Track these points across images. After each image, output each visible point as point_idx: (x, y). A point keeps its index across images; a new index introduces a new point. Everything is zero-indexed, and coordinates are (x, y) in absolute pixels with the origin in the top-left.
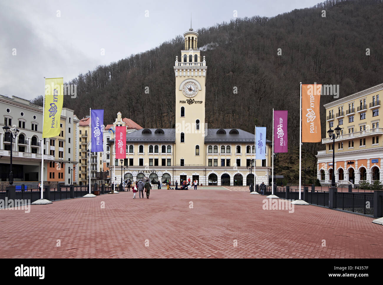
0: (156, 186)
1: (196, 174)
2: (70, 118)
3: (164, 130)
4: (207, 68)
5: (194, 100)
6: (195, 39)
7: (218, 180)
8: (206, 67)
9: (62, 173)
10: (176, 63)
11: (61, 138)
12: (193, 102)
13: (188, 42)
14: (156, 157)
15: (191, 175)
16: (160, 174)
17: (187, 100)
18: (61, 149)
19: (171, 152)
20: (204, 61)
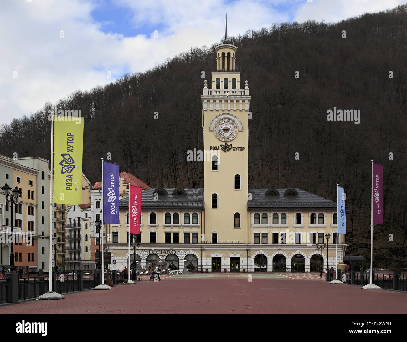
0: (177, 274)
1: (235, 255)
2: (43, 172)
3: (186, 190)
4: (250, 98)
5: (231, 145)
6: (232, 55)
7: (268, 264)
8: (250, 96)
9: (33, 254)
10: (204, 90)
11: (30, 201)
12: (230, 149)
13: (221, 59)
14: (175, 230)
15: (227, 257)
16: (181, 255)
17: (221, 145)
18: (31, 218)
19: (198, 223)
20: (247, 87)
